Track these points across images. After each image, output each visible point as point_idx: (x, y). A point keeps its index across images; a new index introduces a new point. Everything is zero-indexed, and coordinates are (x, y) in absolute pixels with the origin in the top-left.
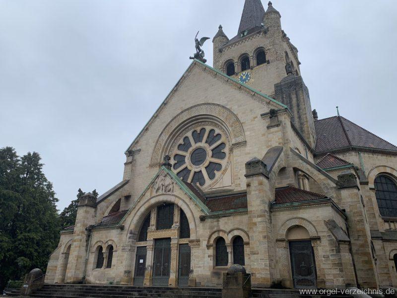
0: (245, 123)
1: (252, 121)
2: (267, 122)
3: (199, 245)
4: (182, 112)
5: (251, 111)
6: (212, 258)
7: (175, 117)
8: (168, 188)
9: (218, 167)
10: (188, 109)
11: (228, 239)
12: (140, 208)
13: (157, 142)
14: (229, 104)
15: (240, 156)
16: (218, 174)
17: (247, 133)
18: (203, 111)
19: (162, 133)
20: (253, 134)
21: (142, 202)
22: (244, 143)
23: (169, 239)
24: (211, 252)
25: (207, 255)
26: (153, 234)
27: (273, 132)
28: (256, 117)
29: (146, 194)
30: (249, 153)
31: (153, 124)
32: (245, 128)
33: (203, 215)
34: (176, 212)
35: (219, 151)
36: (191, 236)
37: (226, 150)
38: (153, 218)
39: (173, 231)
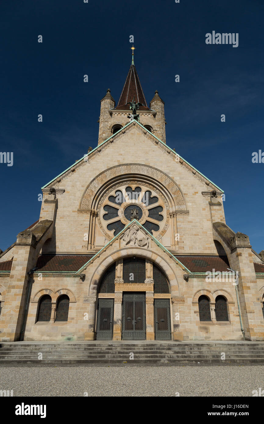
0: (187, 194)
1: (193, 195)
2: (207, 200)
3: (184, 301)
4: (120, 165)
5: (192, 186)
6: (198, 314)
7: (111, 168)
8: (143, 243)
10: (127, 165)
11: (213, 298)
12: (107, 257)
13: (87, 188)
14: (171, 173)
15: (183, 222)
16: (156, 233)
17: (189, 204)
18: (144, 171)
19: (94, 179)
20: (195, 206)
21: (108, 252)
22: (187, 212)
23: (144, 293)
24: (197, 308)
25: (192, 312)
26: (120, 287)
27: (215, 210)
28: (197, 193)
29: (114, 244)
30: (191, 222)
31: (81, 167)
32: (187, 199)
33: (186, 273)
34: (149, 267)
35: (156, 213)
36: (174, 293)
37: (164, 213)
38: (119, 270)
39: (148, 286)
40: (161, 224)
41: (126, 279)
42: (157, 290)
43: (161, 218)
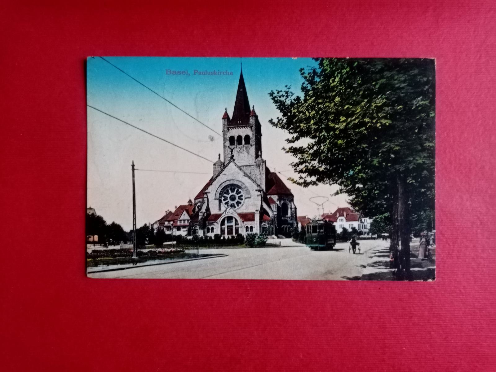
0: (250, 191)
1: (253, 191)
2: (257, 193)
4: (227, 181)
5: (252, 187)
7: (224, 182)
9: (240, 203)
11: (249, 227)
13: (217, 190)
14: (245, 182)
15: (249, 201)
16: (240, 205)
18: (235, 183)
19: (219, 187)
20: (253, 195)
21: (223, 216)
22: (250, 197)
23: (232, 226)
24: (245, 229)
26: (226, 224)
30: (251, 201)
32: (251, 193)
33: (242, 221)
34: (234, 220)
35: (240, 198)
36: (240, 226)
37: (243, 198)
38: (226, 219)
39: (233, 224)
40: (242, 202)
41: (228, 222)
42: (236, 224)
43: (242, 199)
